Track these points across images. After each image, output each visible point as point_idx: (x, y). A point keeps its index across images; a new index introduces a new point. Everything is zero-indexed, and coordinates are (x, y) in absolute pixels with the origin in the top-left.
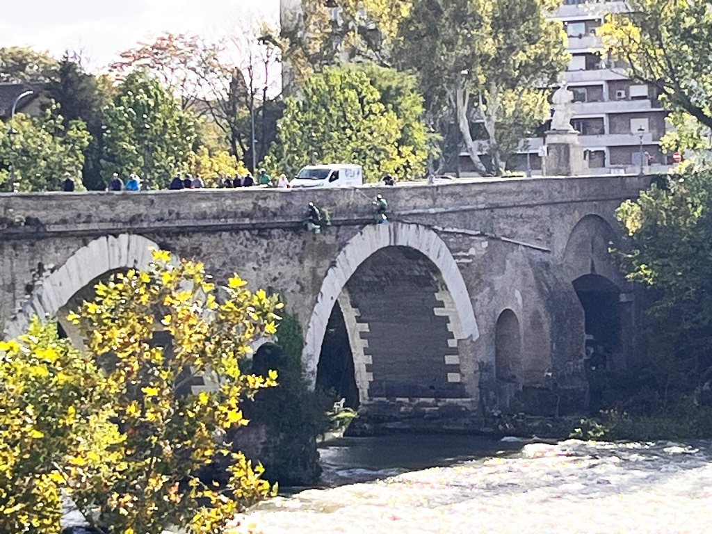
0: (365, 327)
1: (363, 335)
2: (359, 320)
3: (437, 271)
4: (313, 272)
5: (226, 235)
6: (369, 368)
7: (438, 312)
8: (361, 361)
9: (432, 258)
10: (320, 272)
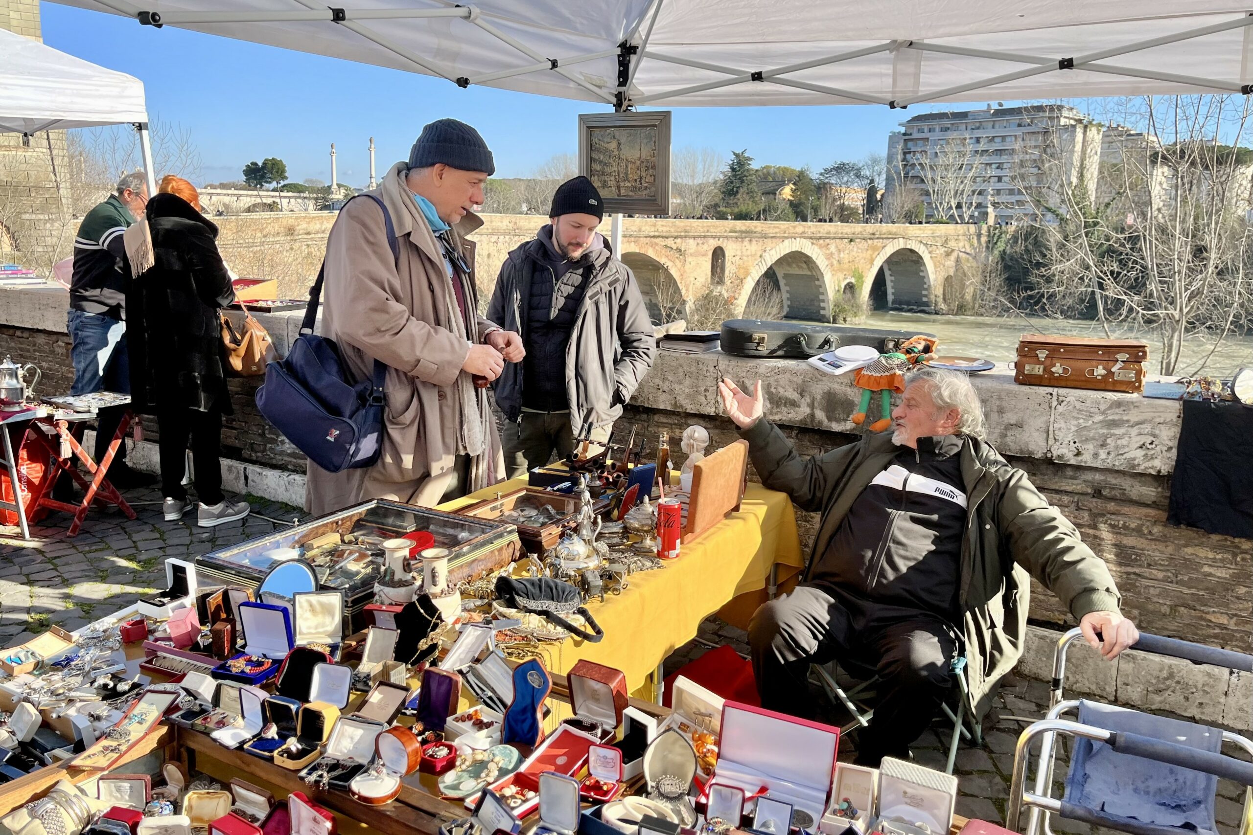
0: (893, 278)
1: (892, 281)
2: (891, 275)
3: (921, 258)
4: (871, 255)
5: (838, 241)
6: (893, 294)
7: (921, 274)
8: (890, 290)
9: (921, 253)
10: (874, 256)
